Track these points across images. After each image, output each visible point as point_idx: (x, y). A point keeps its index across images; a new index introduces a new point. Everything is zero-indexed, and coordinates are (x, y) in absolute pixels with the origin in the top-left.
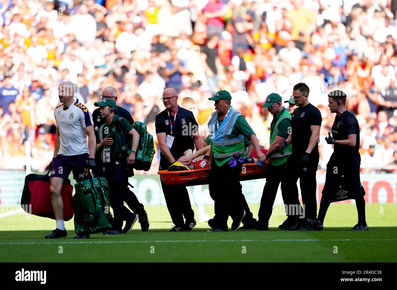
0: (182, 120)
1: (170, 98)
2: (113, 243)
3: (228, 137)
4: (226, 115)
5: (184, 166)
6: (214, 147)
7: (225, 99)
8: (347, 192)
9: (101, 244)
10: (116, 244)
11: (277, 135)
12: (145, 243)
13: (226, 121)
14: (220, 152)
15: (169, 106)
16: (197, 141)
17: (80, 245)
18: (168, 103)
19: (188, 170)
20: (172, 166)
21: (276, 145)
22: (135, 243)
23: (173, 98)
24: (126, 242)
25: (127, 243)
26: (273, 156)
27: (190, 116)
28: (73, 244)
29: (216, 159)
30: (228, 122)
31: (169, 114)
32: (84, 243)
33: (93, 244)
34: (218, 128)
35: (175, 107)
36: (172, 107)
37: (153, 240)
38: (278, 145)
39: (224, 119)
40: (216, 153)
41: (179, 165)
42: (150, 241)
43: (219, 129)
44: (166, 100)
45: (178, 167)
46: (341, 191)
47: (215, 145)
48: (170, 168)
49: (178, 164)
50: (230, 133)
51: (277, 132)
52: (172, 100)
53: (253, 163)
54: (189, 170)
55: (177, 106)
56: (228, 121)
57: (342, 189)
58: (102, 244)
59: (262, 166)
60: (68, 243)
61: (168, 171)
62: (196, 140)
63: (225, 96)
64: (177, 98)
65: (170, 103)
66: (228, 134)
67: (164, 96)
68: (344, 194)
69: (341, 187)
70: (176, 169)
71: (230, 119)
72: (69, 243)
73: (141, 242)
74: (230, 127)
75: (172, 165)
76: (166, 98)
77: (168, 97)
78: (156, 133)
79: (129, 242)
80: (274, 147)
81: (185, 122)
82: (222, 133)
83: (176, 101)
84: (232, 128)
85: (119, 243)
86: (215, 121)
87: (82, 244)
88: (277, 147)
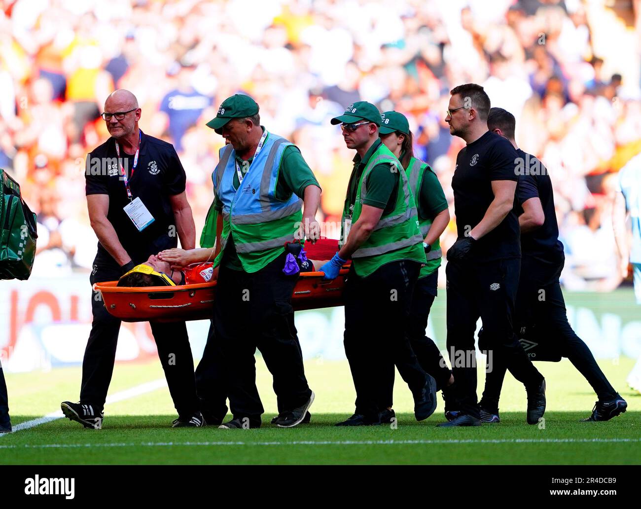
0: (149, 164)
1: (124, 113)
2: (419, 444)
3: (267, 200)
4: (258, 149)
5: (160, 275)
6: (235, 227)
7: (242, 118)
8: (537, 344)
9: (393, 444)
10: (426, 445)
11: (365, 204)
12: (494, 444)
13: (258, 161)
14: (249, 238)
15: (120, 133)
16: (180, 215)
17: (344, 447)
18: (119, 125)
19: (169, 285)
20: (132, 274)
21: (364, 227)
22: (470, 445)
23: (129, 113)
24: (451, 441)
25: (451, 444)
26: (357, 255)
27: (169, 155)
28: (329, 445)
29: (240, 254)
30: (263, 164)
31: (118, 150)
32: (354, 444)
33: (374, 446)
34: (241, 182)
35: (134, 134)
36: (126, 135)
37: (510, 438)
38: (369, 226)
39: (254, 158)
40: (240, 242)
41: (148, 273)
42: (503, 441)
43: (243, 183)
44: (114, 119)
45: (146, 277)
46: (522, 341)
47: (237, 221)
48: (127, 277)
49: (145, 268)
50: (272, 189)
51: (365, 196)
52: (128, 120)
53: (311, 271)
54: (173, 286)
55: (139, 133)
56: (263, 161)
57: (526, 336)
58: (395, 446)
59: (333, 278)
60: (318, 443)
61: (119, 285)
62: (178, 212)
63: (239, 111)
64: (138, 115)
65: (123, 125)
66: (270, 192)
67: (110, 110)
68: (528, 349)
69: (524, 330)
70: (141, 281)
71: (267, 157)
72: (322, 443)
73: (483, 441)
74: (270, 174)
75: (131, 272)
76: (114, 114)
77: (118, 111)
78: (87, 194)
79: (456, 441)
80: (359, 233)
81: (156, 170)
82: (254, 191)
83: (136, 123)
84: (275, 176)
85: (434, 445)
86: (231, 166)
87: (350, 446)
88: (368, 231)
